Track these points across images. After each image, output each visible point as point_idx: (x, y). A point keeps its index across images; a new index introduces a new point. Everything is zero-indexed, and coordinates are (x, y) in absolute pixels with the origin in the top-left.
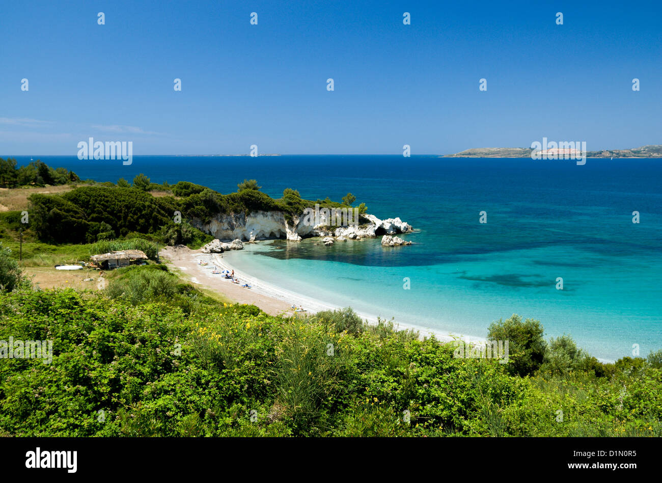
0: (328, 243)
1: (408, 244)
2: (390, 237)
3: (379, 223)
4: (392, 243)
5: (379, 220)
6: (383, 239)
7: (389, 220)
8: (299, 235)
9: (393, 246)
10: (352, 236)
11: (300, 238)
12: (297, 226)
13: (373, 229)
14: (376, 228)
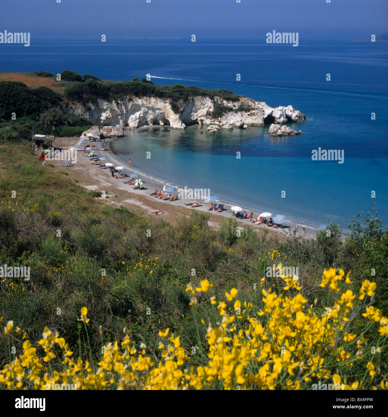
0: (213, 131)
1: (297, 134)
2: (278, 126)
3: (268, 111)
4: (279, 132)
5: (270, 108)
6: (270, 127)
7: (280, 108)
8: (183, 122)
9: (280, 136)
10: (238, 124)
11: (184, 125)
12: (182, 112)
13: (262, 117)
14: (266, 116)
